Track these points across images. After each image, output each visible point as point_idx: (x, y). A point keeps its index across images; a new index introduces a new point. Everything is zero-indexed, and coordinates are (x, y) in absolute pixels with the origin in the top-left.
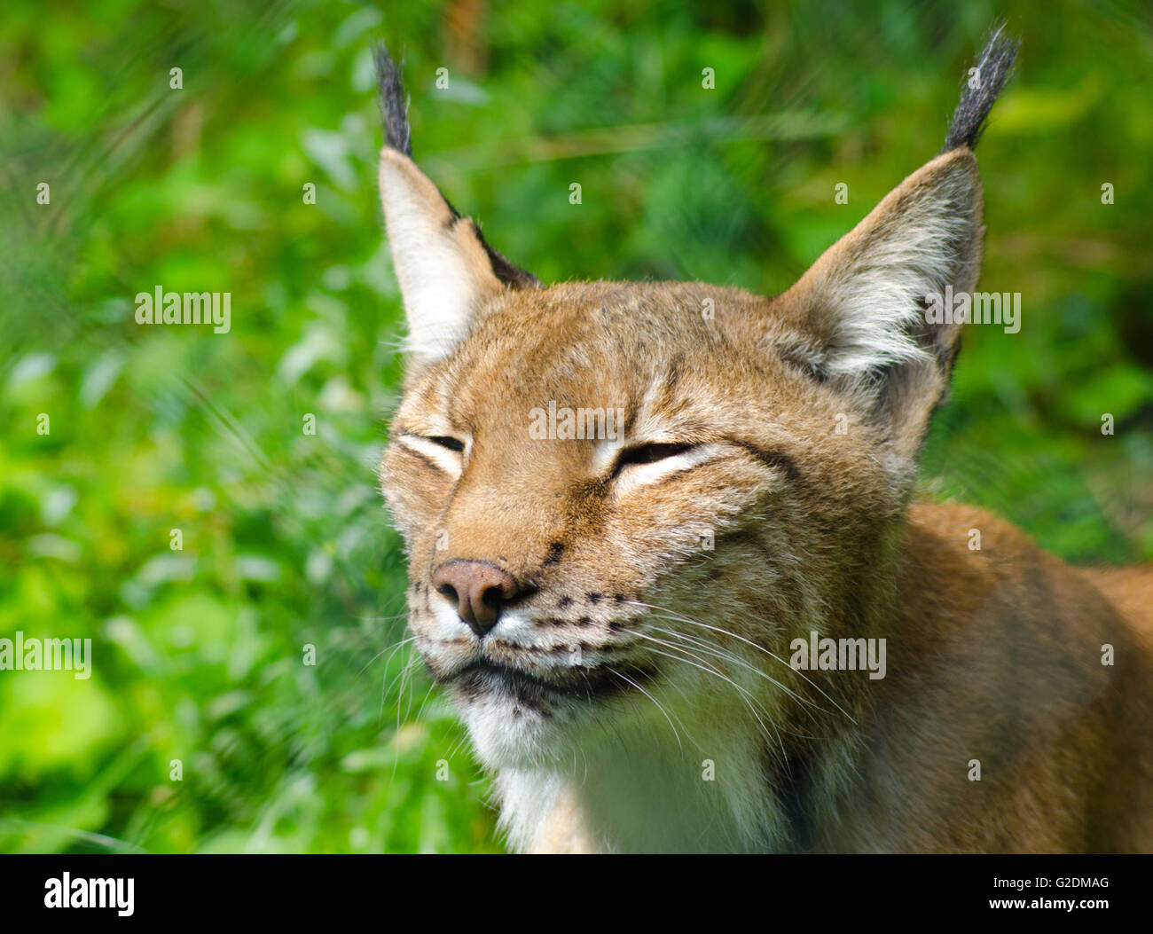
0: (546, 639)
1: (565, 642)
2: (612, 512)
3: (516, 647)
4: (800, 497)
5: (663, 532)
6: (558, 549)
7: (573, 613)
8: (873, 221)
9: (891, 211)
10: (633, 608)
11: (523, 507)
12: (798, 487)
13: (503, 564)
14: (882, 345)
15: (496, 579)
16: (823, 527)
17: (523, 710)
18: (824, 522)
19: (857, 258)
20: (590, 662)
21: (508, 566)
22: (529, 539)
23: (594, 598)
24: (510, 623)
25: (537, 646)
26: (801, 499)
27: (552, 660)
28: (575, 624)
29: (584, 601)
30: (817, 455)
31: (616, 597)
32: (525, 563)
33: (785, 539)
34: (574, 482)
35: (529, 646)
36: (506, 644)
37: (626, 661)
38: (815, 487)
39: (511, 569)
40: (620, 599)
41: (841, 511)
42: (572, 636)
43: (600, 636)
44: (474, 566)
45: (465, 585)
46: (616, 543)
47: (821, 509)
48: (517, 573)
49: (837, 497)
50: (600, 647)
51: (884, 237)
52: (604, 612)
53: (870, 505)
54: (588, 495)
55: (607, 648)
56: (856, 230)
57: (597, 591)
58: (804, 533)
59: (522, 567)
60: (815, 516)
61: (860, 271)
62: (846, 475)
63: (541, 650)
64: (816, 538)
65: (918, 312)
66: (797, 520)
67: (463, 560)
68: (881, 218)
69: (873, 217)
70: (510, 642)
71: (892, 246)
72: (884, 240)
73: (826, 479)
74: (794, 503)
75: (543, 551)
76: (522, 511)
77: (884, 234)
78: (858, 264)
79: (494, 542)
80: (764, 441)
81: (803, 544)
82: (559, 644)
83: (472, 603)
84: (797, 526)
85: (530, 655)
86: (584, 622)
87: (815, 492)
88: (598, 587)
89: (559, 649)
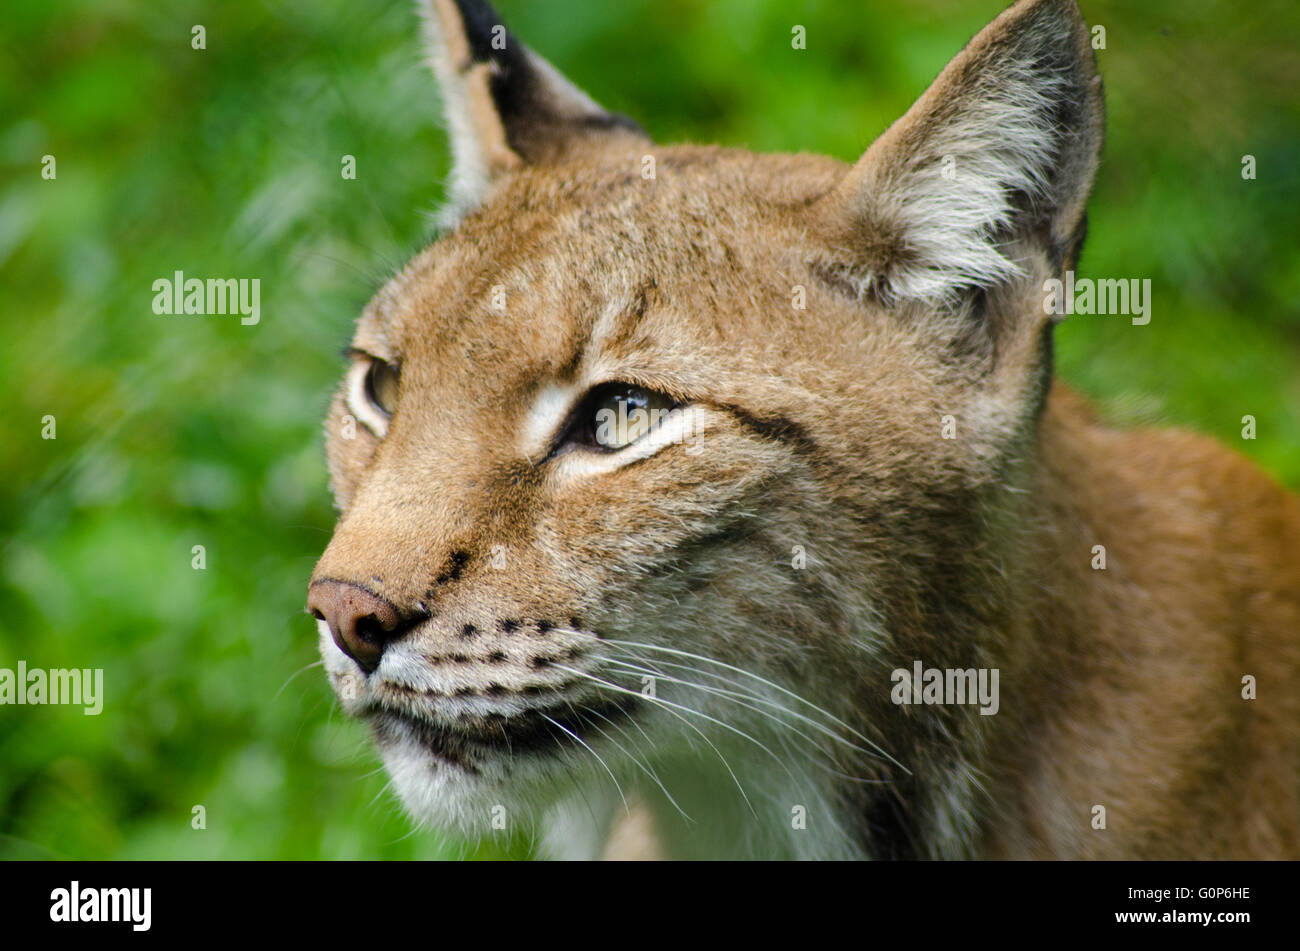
0: (446, 679)
1: (471, 685)
2: (548, 507)
3: (408, 689)
4: (819, 477)
5: (611, 540)
6: (458, 563)
7: (477, 647)
8: (932, 99)
9: (955, 83)
10: (565, 637)
11: (421, 503)
12: (814, 464)
13: (377, 587)
14: (963, 259)
15: (368, 607)
16: (856, 516)
17: (440, 763)
18: (858, 508)
19: (915, 150)
20: (509, 708)
21: (383, 588)
22: (419, 549)
23: (509, 626)
24: (395, 661)
25: (434, 689)
26: (819, 480)
27: (457, 707)
28: (483, 662)
29: (495, 631)
30: (849, 417)
31: (538, 625)
32: (409, 582)
33: (801, 533)
34: (497, 464)
35: (423, 688)
36: (396, 686)
37: (564, 705)
38: (841, 463)
39: (387, 593)
40: (545, 627)
41: (889, 493)
42: (482, 676)
43: (518, 676)
44: (343, 588)
45: (333, 612)
46: (546, 550)
47: (851, 492)
48: (395, 599)
49: (878, 474)
50: (520, 689)
51: (951, 117)
52: (522, 646)
53: (941, 477)
54: (515, 482)
55: (532, 691)
56: (910, 113)
57: (515, 616)
58: (830, 523)
59: (404, 588)
60: (841, 502)
61: (921, 166)
62: (895, 442)
63: (440, 694)
64: (850, 528)
65: (1007, 212)
66: (819, 508)
67: (331, 580)
68: (943, 94)
69: (933, 93)
70: (401, 684)
71: (960, 130)
72: (951, 122)
73: (861, 450)
74: (809, 486)
75: (437, 562)
76: (419, 509)
77: (952, 113)
78: (917, 159)
79: (370, 554)
80: (760, 403)
81: (831, 539)
82: (462, 687)
83: (344, 635)
84: (818, 514)
85: (427, 700)
86: (497, 658)
87: (842, 470)
88: (514, 610)
89: (465, 693)
